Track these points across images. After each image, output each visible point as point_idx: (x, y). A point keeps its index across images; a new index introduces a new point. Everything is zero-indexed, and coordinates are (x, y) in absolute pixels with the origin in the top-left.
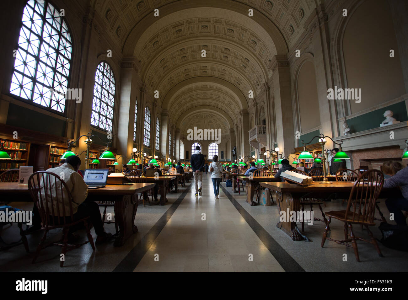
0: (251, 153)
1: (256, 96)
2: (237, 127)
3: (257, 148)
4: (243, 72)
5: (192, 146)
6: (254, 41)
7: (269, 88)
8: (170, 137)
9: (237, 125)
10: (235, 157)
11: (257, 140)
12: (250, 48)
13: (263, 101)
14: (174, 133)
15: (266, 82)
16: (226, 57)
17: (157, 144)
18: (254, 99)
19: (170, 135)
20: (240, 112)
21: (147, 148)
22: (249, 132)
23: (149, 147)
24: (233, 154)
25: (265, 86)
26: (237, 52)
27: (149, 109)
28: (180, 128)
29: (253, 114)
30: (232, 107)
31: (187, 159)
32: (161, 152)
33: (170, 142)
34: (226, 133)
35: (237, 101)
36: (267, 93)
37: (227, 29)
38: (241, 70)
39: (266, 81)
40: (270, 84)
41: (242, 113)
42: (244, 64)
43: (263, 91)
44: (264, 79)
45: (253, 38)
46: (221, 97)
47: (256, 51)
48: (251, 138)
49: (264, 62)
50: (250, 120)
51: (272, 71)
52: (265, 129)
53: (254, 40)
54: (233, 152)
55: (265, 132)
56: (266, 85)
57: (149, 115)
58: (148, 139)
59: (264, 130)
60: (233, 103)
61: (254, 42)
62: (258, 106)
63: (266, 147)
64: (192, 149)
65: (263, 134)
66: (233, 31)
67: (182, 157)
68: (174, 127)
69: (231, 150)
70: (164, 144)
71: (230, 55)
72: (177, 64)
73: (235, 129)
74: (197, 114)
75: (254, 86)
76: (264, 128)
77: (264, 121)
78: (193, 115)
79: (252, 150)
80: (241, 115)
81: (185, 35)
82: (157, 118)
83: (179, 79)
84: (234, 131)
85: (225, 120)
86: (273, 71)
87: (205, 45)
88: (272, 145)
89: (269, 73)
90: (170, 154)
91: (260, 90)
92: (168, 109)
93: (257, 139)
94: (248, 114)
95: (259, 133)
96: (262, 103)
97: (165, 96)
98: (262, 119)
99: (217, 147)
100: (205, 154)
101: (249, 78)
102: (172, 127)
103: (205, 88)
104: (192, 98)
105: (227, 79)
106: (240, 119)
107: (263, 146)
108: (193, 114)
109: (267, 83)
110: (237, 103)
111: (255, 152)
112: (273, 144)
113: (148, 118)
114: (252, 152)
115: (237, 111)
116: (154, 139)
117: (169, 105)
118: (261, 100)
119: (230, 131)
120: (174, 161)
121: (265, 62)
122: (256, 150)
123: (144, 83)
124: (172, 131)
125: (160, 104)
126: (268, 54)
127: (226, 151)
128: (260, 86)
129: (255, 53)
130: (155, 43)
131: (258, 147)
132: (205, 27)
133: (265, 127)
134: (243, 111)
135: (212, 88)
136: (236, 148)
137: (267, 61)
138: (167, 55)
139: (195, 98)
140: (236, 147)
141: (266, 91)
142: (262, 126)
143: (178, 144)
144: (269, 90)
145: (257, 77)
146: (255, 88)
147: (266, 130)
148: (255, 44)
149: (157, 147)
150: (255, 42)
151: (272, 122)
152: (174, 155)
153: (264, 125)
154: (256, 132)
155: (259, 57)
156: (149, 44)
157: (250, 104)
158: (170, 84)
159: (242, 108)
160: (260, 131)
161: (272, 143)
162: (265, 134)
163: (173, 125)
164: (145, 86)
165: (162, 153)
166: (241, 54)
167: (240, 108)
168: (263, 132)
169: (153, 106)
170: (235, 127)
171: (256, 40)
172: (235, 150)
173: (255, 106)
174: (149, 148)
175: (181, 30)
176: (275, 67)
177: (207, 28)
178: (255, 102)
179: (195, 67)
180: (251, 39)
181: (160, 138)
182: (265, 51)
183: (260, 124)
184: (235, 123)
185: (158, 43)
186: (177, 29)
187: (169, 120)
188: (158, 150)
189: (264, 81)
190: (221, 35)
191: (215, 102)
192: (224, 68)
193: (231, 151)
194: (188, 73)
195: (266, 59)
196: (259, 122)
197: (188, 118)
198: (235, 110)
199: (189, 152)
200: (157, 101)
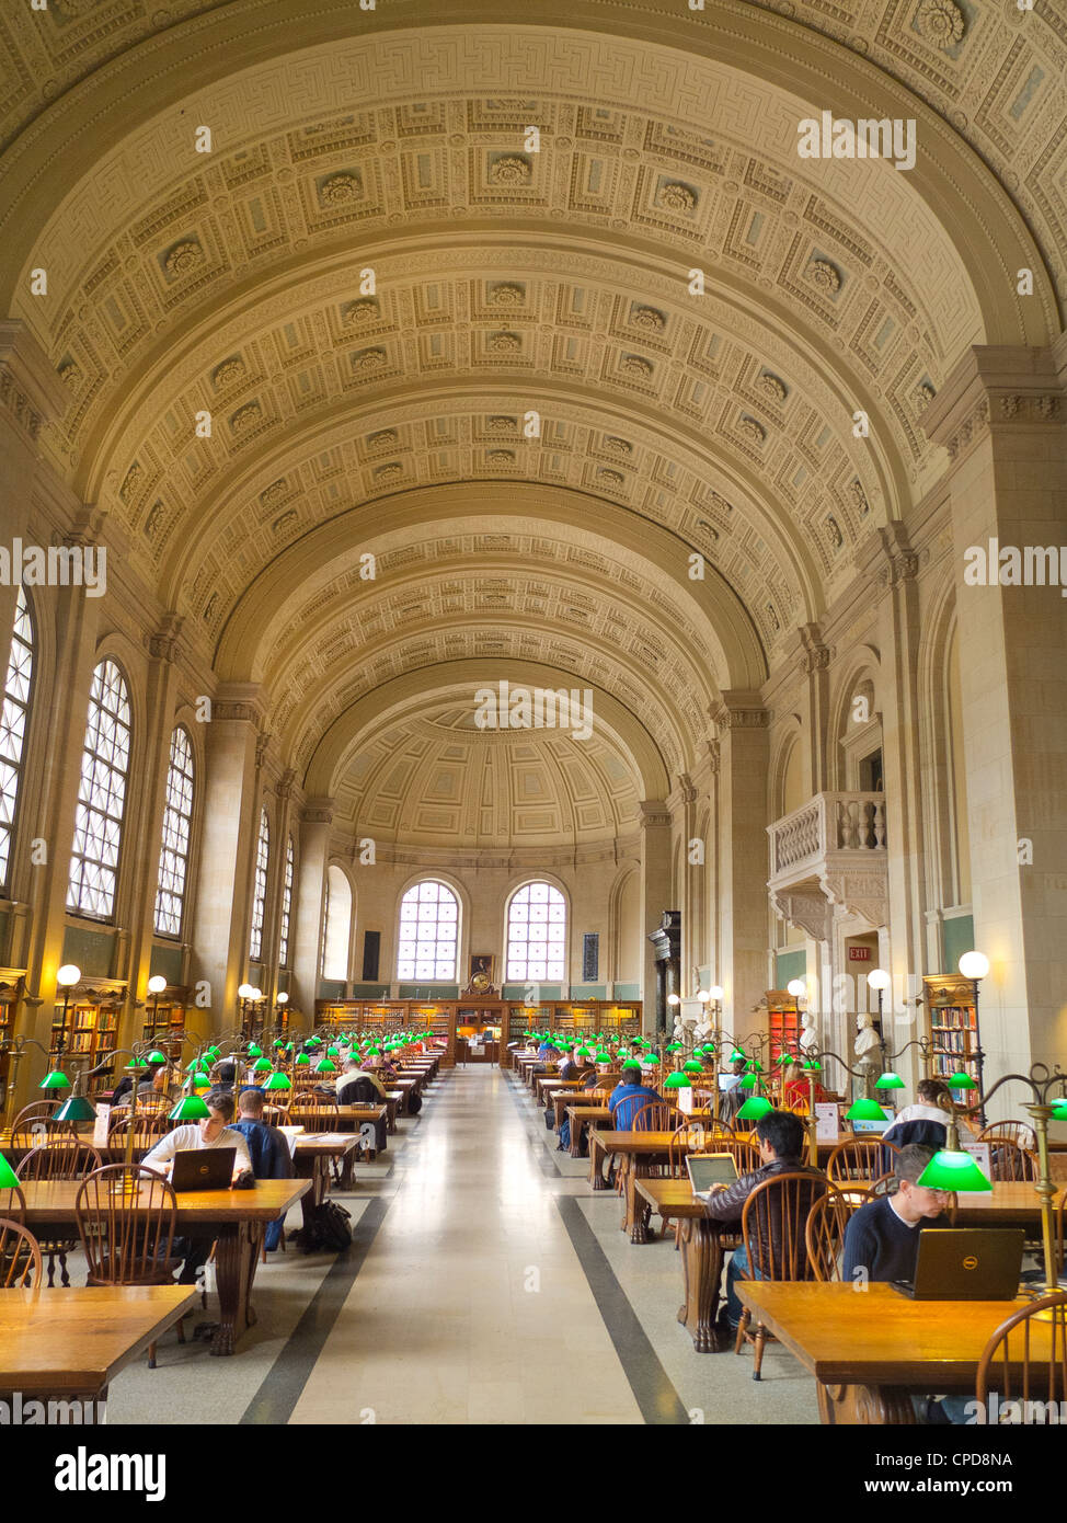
0: (777, 959)
1: (822, 610)
2: (691, 794)
3: (818, 936)
4: (744, 459)
5: (406, 897)
6: (825, 262)
7: (912, 559)
8: (262, 849)
9: (687, 779)
10: (670, 975)
11: (823, 886)
12: (796, 306)
13: (867, 639)
14: (291, 824)
15: (893, 522)
16: (641, 360)
17: (166, 897)
18: (808, 631)
19: (264, 833)
20: (713, 707)
21: (95, 928)
22: (771, 830)
23: (109, 921)
24: (658, 954)
25: (888, 549)
26: (714, 329)
27: (122, 675)
28: (330, 794)
29: (799, 718)
30: (665, 675)
31: (365, 978)
32: (192, 951)
33: (260, 878)
34: (616, 822)
35: (694, 636)
36: (896, 591)
37: (655, 179)
38: (732, 449)
39: (896, 518)
40: (921, 534)
41: (724, 709)
42: (751, 410)
43: (869, 578)
44: (878, 503)
45: (825, 244)
46: (595, 611)
47: (833, 324)
48: (785, 872)
49: (884, 399)
50: (775, 754)
51: (944, 451)
52: (878, 820)
53: (831, 256)
54: (656, 942)
55: (879, 835)
56: (892, 538)
57: (124, 715)
58: (100, 865)
59: (871, 826)
60: (671, 648)
61: (827, 268)
62: (835, 669)
63: (883, 933)
64: (404, 916)
65: (863, 847)
66: (693, 193)
67: (338, 968)
68: (296, 787)
69: (649, 930)
70: (219, 898)
71: (668, 351)
72: (324, 396)
73: (676, 804)
74: (444, 707)
75: (811, 544)
76: (871, 810)
77: (873, 769)
78: (416, 715)
79: (780, 945)
80: (719, 720)
81: (379, 211)
82: (181, 734)
83: (333, 488)
84: (668, 818)
85: (615, 746)
86: (953, 454)
87: (511, 285)
88: (924, 922)
89: (914, 465)
90: (255, 951)
91: (852, 573)
92: (258, 674)
93: (824, 878)
94: (764, 716)
95: (841, 843)
96: (863, 656)
97: (238, 593)
98: (857, 753)
99: (562, 909)
100: (486, 953)
101: (780, 496)
102: (280, 785)
103: (493, 551)
104: (415, 613)
105: (635, 502)
106: (714, 747)
107: (863, 927)
108: (419, 708)
109: (901, 529)
110: (693, 648)
111: (803, 953)
112: (933, 919)
113: (110, 736)
114: (781, 952)
115: (695, 695)
116: (146, 864)
117: (263, 652)
118: (852, 634)
119: (642, 814)
120: (283, 998)
121: (890, 395)
122: (810, 945)
123: (93, 504)
124: (280, 807)
125: (204, 648)
126: (914, 346)
127: (616, 935)
128: (848, 549)
129: (830, 336)
130: (173, 248)
131: (825, 930)
132: (511, 161)
133: (878, 805)
134: (729, 696)
135: (540, 557)
136: (676, 922)
137: (910, 392)
138: (256, 337)
139: (434, 611)
140: (676, 916)
141: (890, 579)
142: (856, 798)
143: (312, 891)
144: (912, 574)
145: (831, 487)
146: (818, 560)
147: (884, 826)
148: (835, 282)
149: (167, 919)
150: (833, 266)
151: (930, 776)
152: (282, 959)
153: (870, 796)
154: (822, 838)
155: (856, 364)
156: (136, 251)
157: (778, 658)
158: (275, 524)
159: (724, 682)
160: (846, 833)
161: (924, 909)
162: (879, 847)
163: (288, 774)
164: (99, 524)
165: (201, 955)
166: (736, 341)
167: (710, 679)
168: (863, 834)
169: (155, 653)
170: (677, 792)
171: (841, 256)
172: (674, 935)
173: (810, 672)
174: (110, 930)
175: (351, 175)
176: (967, 427)
177: (524, 168)
178: (812, 644)
179: (441, 422)
180: (806, 246)
181: (194, 860)
182: (899, 325)
183: (842, 787)
184: (679, 769)
185: (194, 248)
186: (328, 164)
187: (263, 741)
188: (177, 939)
189: (878, 518)
190: (612, 218)
191: (560, 640)
192: (625, 430)
193: (648, 938)
194: (392, 459)
195: (902, 375)
196: (834, 771)
197: (386, 730)
198: (681, 691)
199: (383, 941)
200: (179, 625)
